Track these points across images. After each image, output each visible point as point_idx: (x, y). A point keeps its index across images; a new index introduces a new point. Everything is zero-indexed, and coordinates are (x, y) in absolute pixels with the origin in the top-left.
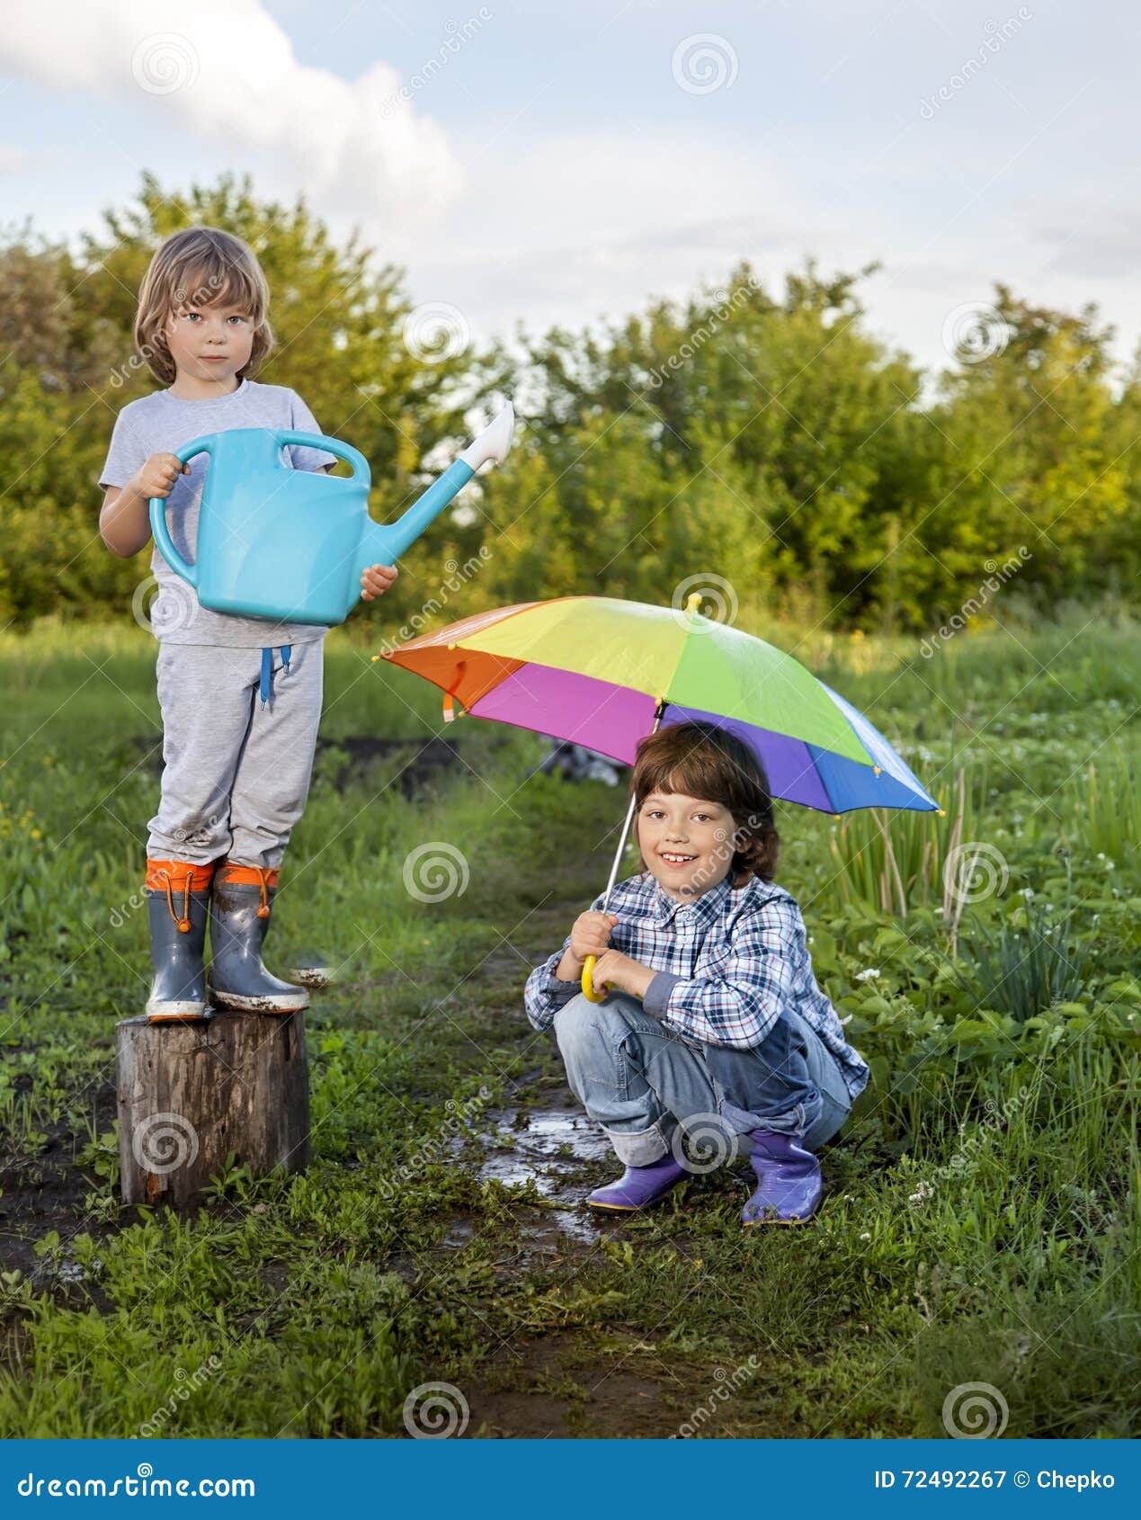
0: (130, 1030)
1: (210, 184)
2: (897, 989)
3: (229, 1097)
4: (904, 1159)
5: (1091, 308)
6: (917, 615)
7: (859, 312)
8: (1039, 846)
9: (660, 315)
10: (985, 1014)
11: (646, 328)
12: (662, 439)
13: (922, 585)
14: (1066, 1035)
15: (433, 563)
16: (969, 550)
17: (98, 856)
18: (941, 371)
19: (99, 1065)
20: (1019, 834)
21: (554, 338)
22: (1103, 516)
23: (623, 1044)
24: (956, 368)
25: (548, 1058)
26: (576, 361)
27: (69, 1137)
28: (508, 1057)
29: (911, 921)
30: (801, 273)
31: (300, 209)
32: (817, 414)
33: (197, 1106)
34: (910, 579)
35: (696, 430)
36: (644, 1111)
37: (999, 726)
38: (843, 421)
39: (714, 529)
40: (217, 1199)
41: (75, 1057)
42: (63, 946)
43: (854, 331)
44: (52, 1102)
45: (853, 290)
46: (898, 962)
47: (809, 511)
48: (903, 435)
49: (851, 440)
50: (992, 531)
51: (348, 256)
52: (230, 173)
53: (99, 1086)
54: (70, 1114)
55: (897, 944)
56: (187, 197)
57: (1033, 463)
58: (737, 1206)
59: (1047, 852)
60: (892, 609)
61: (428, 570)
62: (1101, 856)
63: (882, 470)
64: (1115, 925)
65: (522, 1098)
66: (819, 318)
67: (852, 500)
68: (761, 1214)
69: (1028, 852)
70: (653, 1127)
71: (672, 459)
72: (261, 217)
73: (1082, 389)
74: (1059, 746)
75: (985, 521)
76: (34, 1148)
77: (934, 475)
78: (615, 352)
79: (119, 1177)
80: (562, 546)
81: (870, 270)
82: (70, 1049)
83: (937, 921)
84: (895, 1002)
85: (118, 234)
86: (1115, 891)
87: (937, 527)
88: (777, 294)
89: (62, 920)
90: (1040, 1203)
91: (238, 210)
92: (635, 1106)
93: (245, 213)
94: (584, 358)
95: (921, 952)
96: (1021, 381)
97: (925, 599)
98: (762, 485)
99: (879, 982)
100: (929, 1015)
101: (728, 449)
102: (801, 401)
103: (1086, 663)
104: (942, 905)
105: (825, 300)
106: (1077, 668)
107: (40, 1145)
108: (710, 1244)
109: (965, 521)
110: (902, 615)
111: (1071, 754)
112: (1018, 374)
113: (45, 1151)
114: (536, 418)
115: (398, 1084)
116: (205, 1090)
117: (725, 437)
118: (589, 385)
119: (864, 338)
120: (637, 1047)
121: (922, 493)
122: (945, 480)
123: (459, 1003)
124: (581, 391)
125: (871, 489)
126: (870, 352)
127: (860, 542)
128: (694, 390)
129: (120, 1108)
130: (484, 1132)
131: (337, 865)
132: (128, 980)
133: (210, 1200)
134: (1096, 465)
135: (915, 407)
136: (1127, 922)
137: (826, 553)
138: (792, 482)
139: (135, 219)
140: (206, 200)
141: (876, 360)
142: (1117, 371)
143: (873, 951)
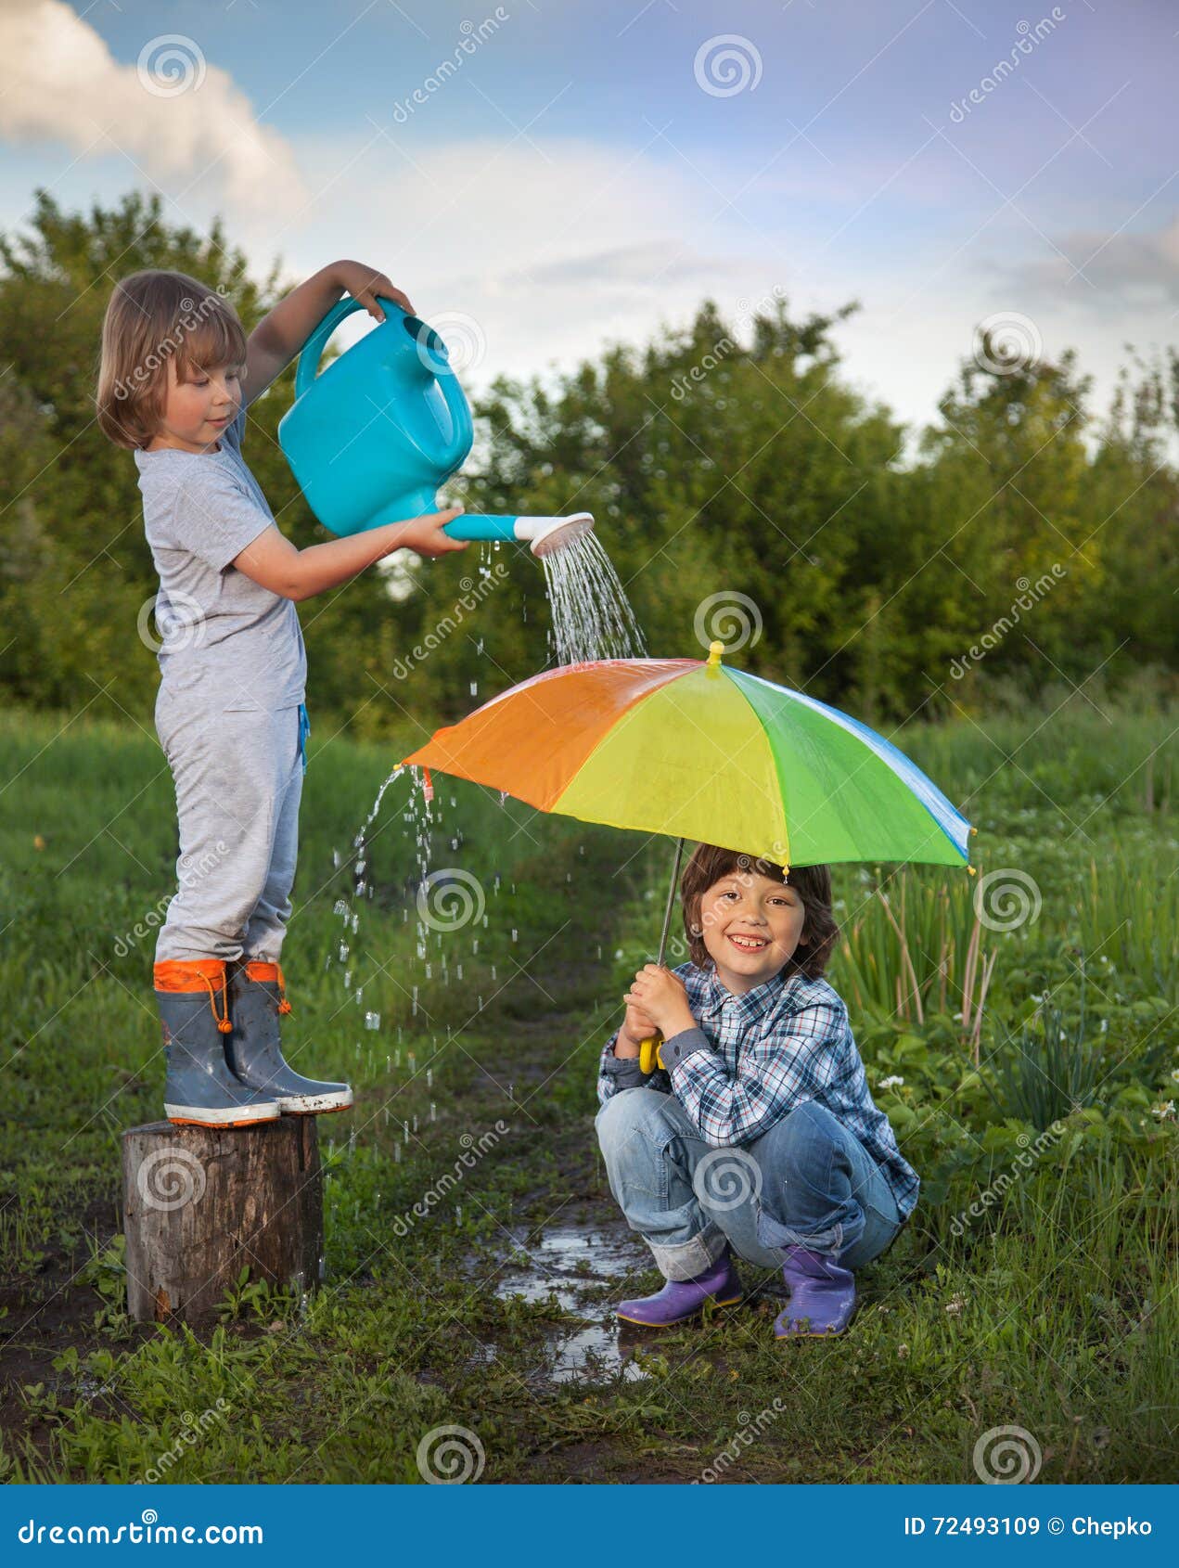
0: (139, 1139)
1: (112, 206)
2: (921, 1097)
3: (244, 1209)
4: (939, 1269)
5: (1069, 356)
6: (898, 703)
7: (835, 360)
8: (1046, 950)
9: (615, 361)
10: (1008, 1122)
11: (602, 375)
12: (618, 501)
13: (905, 668)
14: (1084, 1142)
15: (369, 641)
16: (953, 629)
17: (46, 964)
18: (924, 426)
19: (81, 1183)
20: (1025, 937)
21: (500, 386)
22: (1080, 591)
23: (667, 1149)
24: (939, 422)
25: (555, 1174)
26: (525, 413)
27: (64, 1257)
28: (512, 1174)
29: (929, 1029)
30: (771, 315)
31: (216, 236)
32: (790, 474)
33: (210, 1219)
34: (892, 661)
35: (659, 493)
36: (684, 1222)
37: (991, 824)
38: (819, 483)
39: (678, 605)
40: (231, 1317)
41: (54, 1177)
42: (19, 1061)
43: (830, 381)
44: (40, 1221)
45: (829, 334)
46: (919, 1070)
47: (781, 583)
48: (884, 499)
49: (826, 502)
50: (975, 607)
51: (269, 291)
52: (136, 195)
53: (85, 1205)
54: (62, 1232)
55: (917, 1052)
56: (87, 219)
57: (1015, 531)
58: (768, 1320)
59: (1053, 955)
60: (872, 694)
61: (363, 649)
62: (1104, 959)
63: (861, 539)
64: (1121, 1030)
65: (532, 1215)
66: (791, 366)
67: (826, 570)
68: (794, 1327)
69: (1034, 956)
70: (695, 1239)
71: (632, 525)
72: (172, 245)
73: (1061, 447)
74: (1051, 844)
75: (969, 596)
76: (31, 1266)
77: (917, 545)
78: (567, 404)
79: (125, 1296)
80: (511, 623)
81: (846, 312)
82: (48, 1167)
83: (956, 1028)
84: (920, 1111)
85: (10, 263)
86: (1118, 996)
87: (921, 603)
88: (745, 337)
89: (17, 1033)
90: (1066, 1312)
91: (145, 238)
92: (675, 1216)
93: (154, 241)
94: (533, 410)
95: (942, 1060)
96: (1001, 438)
97: (906, 682)
98: (730, 556)
99: (904, 1089)
100: (955, 1123)
101: (695, 514)
102: (773, 459)
103: (1072, 753)
104: (961, 1010)
105: (798, 346)
106: (1063, 760)
107: (35, 1264)
108: (744, 1358)
109: (950, 596)
110: (883, 701)
111: (1063, 853)
112: (999, 430)
113: (41, 1271)
114: (480, 477)
115: (401, 1200)
116: (218, 1201)
117: (690, 501)
118: (538, 439)
119: (841, 389)
120: (681, 1153)
121: (905, 564)
122: (929, 550)
123: (454, 1118)
124: (529, 447)
125: (848, 560)
126: (846, 404)
127: (836, 619)
128: (654, 447)
129: (127, 1222)
130: (498, 1249)
131: (301, 975)
132: (95, 1095)
133: (224, 1318)
134: (1074, 534)
135: (897, 468)
136: (1132, 1028)
137: (800, 632)
138: (762, 551)
139: (28, 246)
140: (109, 225)
141: (854, 414)
142: (1094, 427)
143: (892, 1059)
